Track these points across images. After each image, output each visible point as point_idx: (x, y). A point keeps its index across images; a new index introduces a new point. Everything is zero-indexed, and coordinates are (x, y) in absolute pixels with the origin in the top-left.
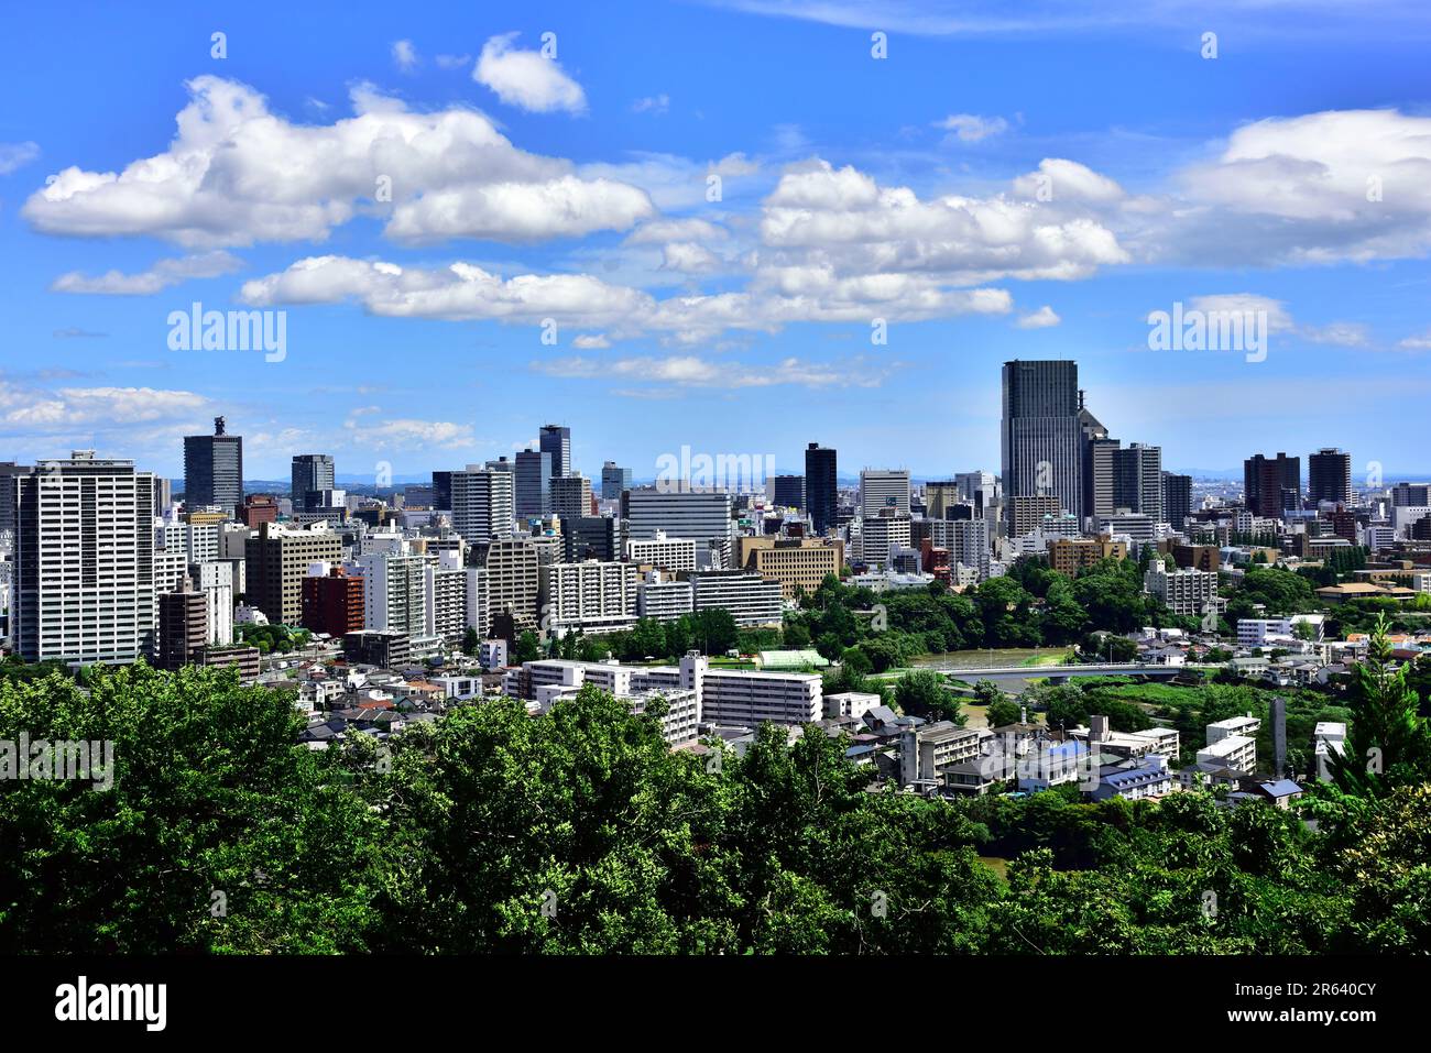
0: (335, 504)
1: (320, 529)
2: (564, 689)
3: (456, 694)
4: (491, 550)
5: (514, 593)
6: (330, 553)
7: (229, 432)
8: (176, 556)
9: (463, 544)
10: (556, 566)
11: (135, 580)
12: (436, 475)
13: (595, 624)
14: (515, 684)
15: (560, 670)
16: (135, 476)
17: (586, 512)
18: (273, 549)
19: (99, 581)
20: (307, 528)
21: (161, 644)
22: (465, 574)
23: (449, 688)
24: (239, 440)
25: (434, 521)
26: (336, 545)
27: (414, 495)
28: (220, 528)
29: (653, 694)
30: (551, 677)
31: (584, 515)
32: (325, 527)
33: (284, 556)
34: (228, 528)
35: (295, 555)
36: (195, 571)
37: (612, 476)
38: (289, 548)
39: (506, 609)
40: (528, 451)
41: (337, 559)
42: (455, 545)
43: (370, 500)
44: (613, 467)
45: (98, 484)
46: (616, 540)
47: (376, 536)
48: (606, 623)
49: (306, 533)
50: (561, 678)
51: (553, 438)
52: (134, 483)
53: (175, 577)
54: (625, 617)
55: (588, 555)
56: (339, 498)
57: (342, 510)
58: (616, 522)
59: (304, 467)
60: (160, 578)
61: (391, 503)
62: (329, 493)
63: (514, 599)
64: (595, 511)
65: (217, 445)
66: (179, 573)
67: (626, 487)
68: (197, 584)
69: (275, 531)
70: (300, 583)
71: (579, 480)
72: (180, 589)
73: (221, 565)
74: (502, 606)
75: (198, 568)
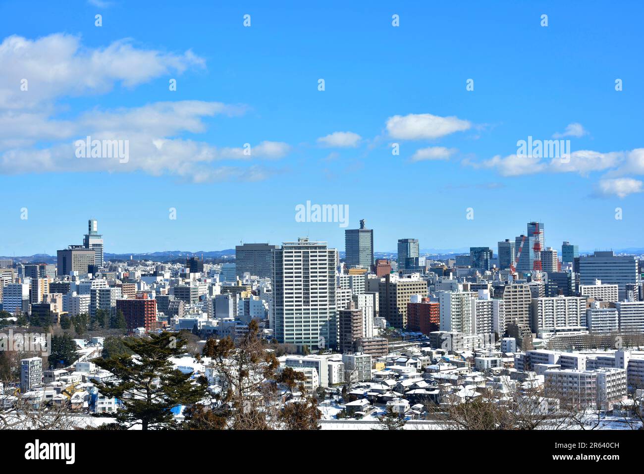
0: (420, 264)
1: (416, 277)
2: (549, 366)
3: (490, 366)
4: (506, 289)
5: (518, 313)
6: (421, 290)
7: (367, 227)
8: (346, 291)
9: (489, 286)
10: (540, 298)
11: (327, 303)
12: (472, 249)
13: (563, 330)
14: (522, 363)
15: (547, 355)
16: (327, 250)
17: (555, 269)
18: (393, 288)
19: (311, 303)
20: (409, 277)
21: (341, 335)
22: (492, 302)
23: (486, 364)
24: (372, 231)
25: (473, 273)
26: (424, 286)
27: (461, 260)
28: (366, 277)
29: (601, 370)
30: (541, 359)
31: (554, 271)
32: (418, 277)
33: (398, 291)
34: (369, 277)
35: (403, 291)
36: (355, 298)
37: (567, 250)
38: (400, 288)
39: (514, 321)
40: (522, 236)
41: (424, 294)
42: (485, 287)
43: (436, 262)
44: (568, 244)
45: (310, 254)
46: (573, 285)
47: (443, 281)
48: (570, 330)
49: (408, 280)
50: (547, 360)
51: (534, 229)
52: (327, 254)
53: (347, 301)
54: (579, 327)
55: (558, 293)
56: (422, 262)
57: (425, 267)
58: (573, 274)
59: (404, 244)
60: (339, 302)
61: (447, 264)
62: (417, 259)
63: (518, 316)
64: (559, 268)
65: (361, 234)
66: (348, 299)
67: (576, 255)
68: (357, 305)
69: (394, 278)
70: (406, 306)
71: (551, 252)
72: (349, 308)
73: (368, 296)
74: (512, 320)
75: (357, 297)
